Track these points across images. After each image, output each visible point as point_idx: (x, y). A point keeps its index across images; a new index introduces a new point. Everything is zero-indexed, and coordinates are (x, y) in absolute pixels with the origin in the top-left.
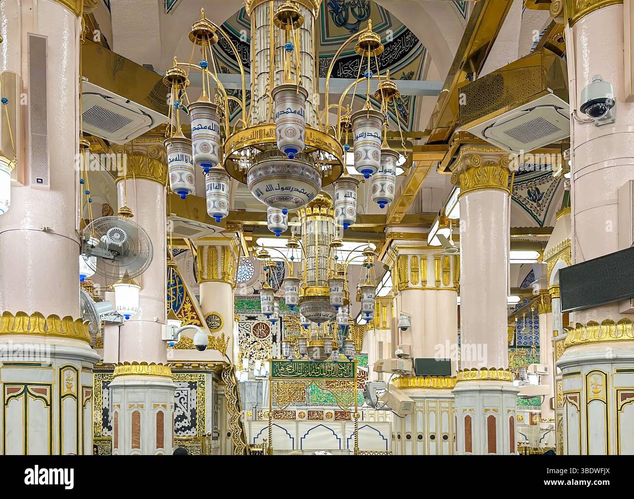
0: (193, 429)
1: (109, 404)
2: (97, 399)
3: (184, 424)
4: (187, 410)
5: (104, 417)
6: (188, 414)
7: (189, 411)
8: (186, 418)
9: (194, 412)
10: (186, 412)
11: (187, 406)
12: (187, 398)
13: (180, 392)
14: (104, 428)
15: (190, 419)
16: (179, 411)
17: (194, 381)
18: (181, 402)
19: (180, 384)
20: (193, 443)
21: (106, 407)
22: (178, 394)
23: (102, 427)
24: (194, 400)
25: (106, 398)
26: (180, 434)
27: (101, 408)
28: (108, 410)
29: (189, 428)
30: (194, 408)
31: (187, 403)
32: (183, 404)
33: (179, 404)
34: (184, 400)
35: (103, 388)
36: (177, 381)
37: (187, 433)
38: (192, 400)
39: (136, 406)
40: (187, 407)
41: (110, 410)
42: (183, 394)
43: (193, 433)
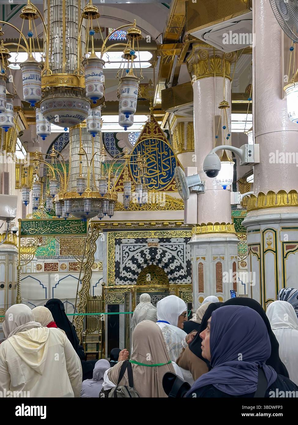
0: (189, 278)
1: (120, 258)
2: (110, 254)
3: (181, 274)
4: (183, 262)
5: (116, 269)
6: (184, 265)
7: (185, 262)
8: (183, 268)
9: (189, 263)
10: (182, 263)
11: (183, 258)
12: (183, 251)
13: (177, 246)
14: (116, 278)
15: (185, 269)
16: (177, 262)
17: (189, 237)
18: (178, 255)
19: (177, 240)
20: (189, 290)
21: (117, 261)
22: (176, 248)
23: (114, 278)
24: (189, 253)
25: (117, 253)
26: (178, 282)
27: (114, 261)
28: (119, 263)
29: (185, 277)
30: (189, 260)
31: (183, 256)
32: (180, 256)
33: (177, 257)
34: (181, 253)
35: (116, 244)
36: (175, 237)
37: (184, 281)
38: (187, 253)
39: (219, 258)
40: (183, 260)
41: (121, 263)
42: (180, 248)
43: (189, 281)
